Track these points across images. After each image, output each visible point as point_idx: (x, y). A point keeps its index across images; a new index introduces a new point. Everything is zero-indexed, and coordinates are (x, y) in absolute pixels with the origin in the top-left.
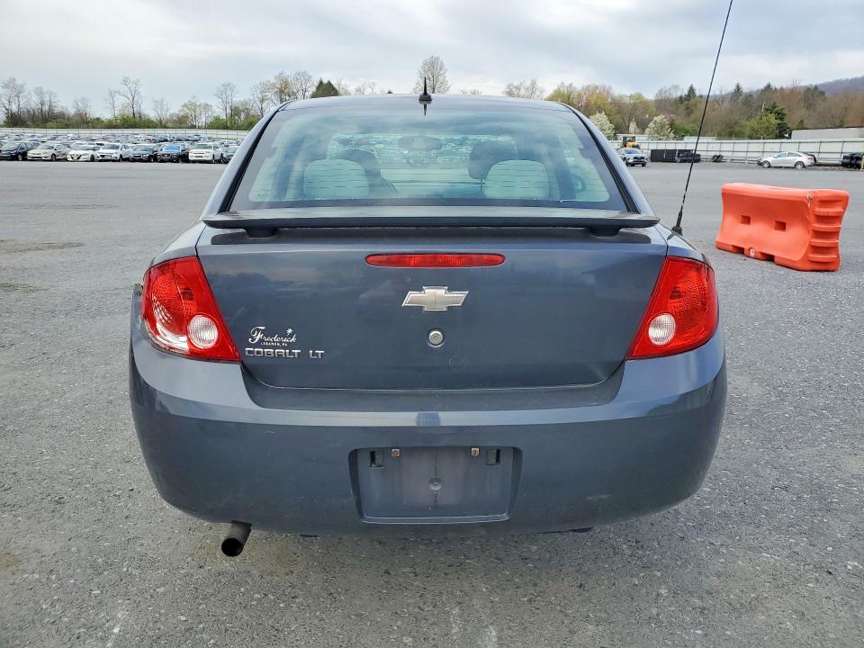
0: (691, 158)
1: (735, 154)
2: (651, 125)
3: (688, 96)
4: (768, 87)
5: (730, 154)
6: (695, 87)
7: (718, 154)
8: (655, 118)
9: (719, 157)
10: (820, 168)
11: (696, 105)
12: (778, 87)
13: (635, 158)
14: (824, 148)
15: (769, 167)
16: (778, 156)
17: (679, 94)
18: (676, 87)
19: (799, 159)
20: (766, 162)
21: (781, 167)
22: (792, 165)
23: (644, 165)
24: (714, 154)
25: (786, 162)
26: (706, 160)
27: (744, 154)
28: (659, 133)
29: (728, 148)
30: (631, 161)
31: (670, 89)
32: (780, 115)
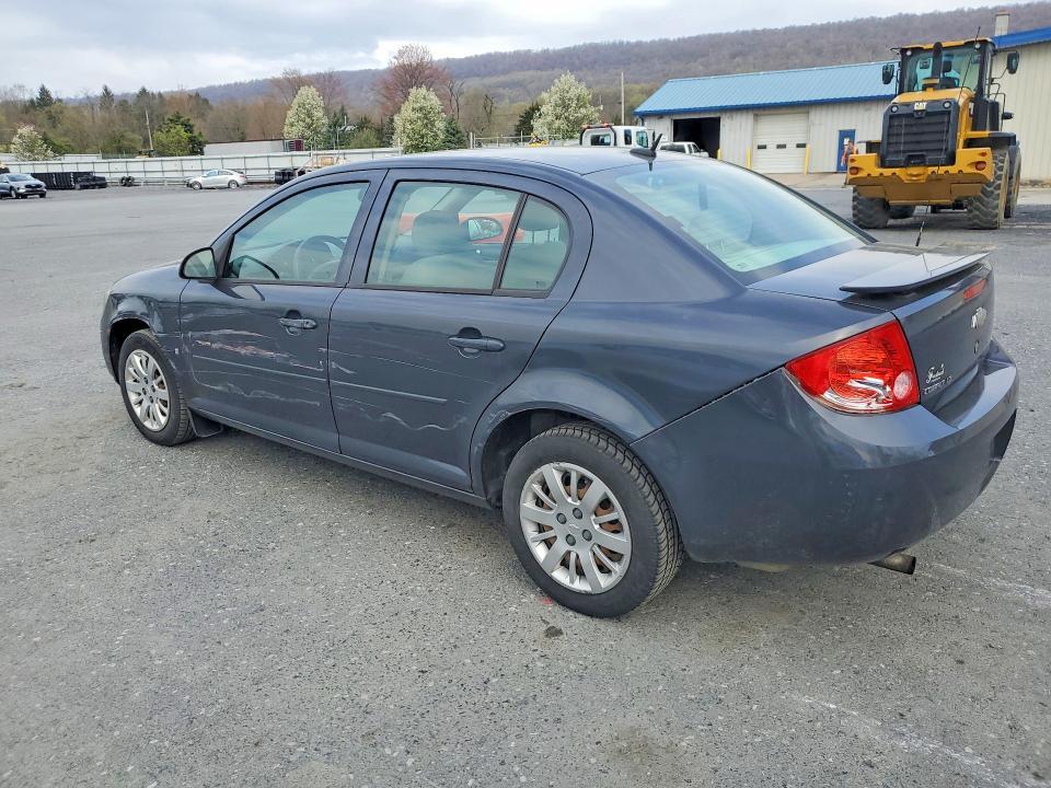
0: (91, 182)
1: (148, 175)
2: (16, 139)
3: (42, 99)
4: (144, 91)
5: (142, 175)
6: (47, 87)
7: (126, 175)
8: (20, 131)
9: (129, 179)
10: (255, 186)
11: (61, 112)
12: (155, 91)
13: (27, 186)
14: (250, 164)
15: (201, 188)
16: (208, 175)
17: (27, 97)
18: (21, 87)
19: (230, 178)
20: (196, 183)
21: (213, 188)
22: (226, 185)
23: (42, 195)
24: (121, 176)
25: (219, 182)
26: (114, 184)
27: (160, 175)
28: (30, 150)
29: (137, 167)
30: (22, 191)
31: (11, 90)
32: (188, 127)
